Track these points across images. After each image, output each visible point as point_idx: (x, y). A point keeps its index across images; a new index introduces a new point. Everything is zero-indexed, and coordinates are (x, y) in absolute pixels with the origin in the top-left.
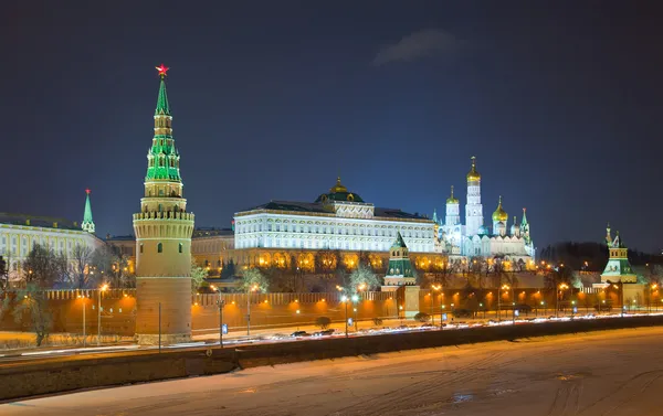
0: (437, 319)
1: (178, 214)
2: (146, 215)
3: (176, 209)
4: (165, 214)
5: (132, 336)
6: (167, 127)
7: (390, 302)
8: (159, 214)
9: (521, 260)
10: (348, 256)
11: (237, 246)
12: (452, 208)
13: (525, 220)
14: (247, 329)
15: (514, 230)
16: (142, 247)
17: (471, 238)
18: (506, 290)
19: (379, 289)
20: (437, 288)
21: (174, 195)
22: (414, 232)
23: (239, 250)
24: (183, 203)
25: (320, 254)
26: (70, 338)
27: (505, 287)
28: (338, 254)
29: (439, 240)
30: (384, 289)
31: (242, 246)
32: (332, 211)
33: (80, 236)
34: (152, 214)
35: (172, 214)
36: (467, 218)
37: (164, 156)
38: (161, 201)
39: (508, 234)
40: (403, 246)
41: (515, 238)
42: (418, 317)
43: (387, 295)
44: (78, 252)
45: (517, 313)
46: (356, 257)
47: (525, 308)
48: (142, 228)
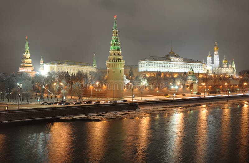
0: (203, 94)
1: (120, 61)
2: (110, 61)
3: (119, 59)
4: (116, 60)
5: (106, 98)
6: (116, 34)
7: (188, 88)
8: (114, 61)
9: (232, 75)
10: (175, 74)
11: (139, 71)
12: (209, 59)
13: (233, 62)
14: (142, 97)
15: (230, 66)
16: (109, 71)
17: (215, 68)
18: (226, 85)
19: (185, 85)
20: (204, 84)
21: (118, 55)
22: (196, 66)
23: (140, 72)
24: (121, 57)
25: (166, 73)
26: (88, 98)
27: (226, 84)
28: (172, 73)
29: (205, 69)
30: (186, 84)
31: (141, 71)
32: (170, 60)
33: (92, 68)
34: (112, 61)
35: (118, 61)
36: (214, 62)
37: (115, 43)
38: (114, 57)
39: (228, 67)
40: (193, 71)
41: (230, 68)
42: (197, 94)
43: (187, 86)
44: (90, 73)
45: (230, 92)
46: (177, 74)
47: (233, 91)
48: (109, 65)
